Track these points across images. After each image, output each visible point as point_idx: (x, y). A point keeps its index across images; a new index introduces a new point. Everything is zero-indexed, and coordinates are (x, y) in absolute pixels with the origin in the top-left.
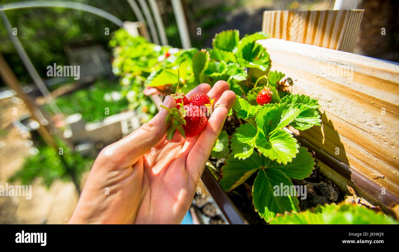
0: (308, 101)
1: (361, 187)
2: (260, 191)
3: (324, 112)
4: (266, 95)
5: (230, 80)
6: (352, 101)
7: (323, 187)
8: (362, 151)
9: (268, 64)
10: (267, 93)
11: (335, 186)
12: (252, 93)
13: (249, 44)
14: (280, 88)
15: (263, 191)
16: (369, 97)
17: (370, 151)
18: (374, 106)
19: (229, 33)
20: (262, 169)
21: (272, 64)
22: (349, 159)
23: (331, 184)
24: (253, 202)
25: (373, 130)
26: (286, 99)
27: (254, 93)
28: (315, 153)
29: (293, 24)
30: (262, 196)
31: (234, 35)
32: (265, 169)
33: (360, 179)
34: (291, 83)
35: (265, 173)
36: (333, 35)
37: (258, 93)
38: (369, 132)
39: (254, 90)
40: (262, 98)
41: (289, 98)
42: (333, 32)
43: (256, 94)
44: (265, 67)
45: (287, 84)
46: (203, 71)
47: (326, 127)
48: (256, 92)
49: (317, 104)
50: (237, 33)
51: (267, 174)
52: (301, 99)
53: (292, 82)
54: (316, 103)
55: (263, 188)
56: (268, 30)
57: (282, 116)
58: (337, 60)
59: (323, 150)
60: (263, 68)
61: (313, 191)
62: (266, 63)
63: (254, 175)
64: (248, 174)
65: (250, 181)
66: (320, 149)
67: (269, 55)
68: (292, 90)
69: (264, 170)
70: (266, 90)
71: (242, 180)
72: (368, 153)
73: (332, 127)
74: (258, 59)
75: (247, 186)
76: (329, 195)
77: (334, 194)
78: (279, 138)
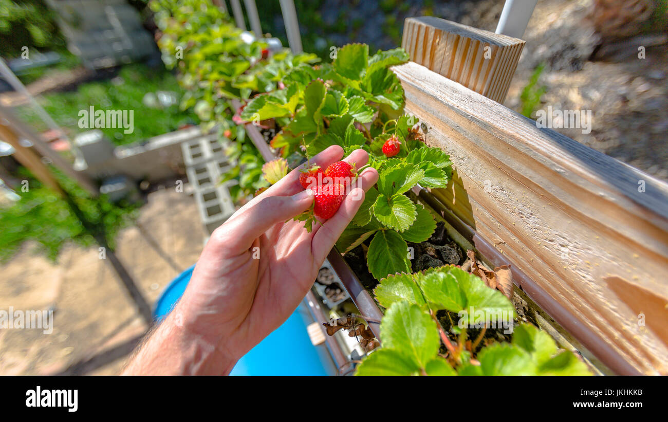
0: (440, 156)
1: (482, 252)
2: (377, 253)
3: (456, 169)
4: (393, 146)
5: (352, 125)
6: (482, 162)
7: (445, 250)
8: (487, 215)
9: (402, 101)
10: (394, 143)
11: (459, 249)
12: (378, 140)
13: (381, 69)
14: (412, 136)
15: (379, 254)
16: (497, 161)
17: (495, 216)
18: (501, 170)
19: (356, 47)
20: (381, 231)
21: (406, 102)
22: (476, 222)
23: (456, 248)
24: (367, 264)
25: (498, 194)
26: (414, 153)
27: (381, 140)
28: (444, 213)
29: (439, 48)
30: (378, 259)
31: (363, 50)
32: (385, 231)
33: (482, 244)
34: (426, 131)
35: (384, 235)
36: (481, 74)
37: (385, 140)
38: (495, 196)
39: (381, 137)
40: (389, 148)
41: (418, 152)
42: (482, 69)
43: (383, 142)
44: (398, 105)
45: (421, 131)
46: (319, 110)
47: (457, 185)
48: (383, 138)
49: (449, 161)
50: (367, 48)
51: (386, 237)
52: (431, 153)
53: (426, 128)
54: (447, 159)
55: (380, 251)
56: (408, 47)
57: (407, 178)
58: (472, 114)
59: (453, 211)
60: (395, 106)
61: (434, 254)
62: (399, 100)
63: (372, 237)
64: (365, 236)
65: (367, 242)
66: (450, 209)
67: (404, 90)
68: (426, 139)
69: (383, 232)
70: (395, 139)
71: (359, 242)
72: (492, 218)
73: (462, 187)
74: (390, 92)
75: (364, 246)
76: (449, 259)
77: (455, 257)
78: (400, 203)
